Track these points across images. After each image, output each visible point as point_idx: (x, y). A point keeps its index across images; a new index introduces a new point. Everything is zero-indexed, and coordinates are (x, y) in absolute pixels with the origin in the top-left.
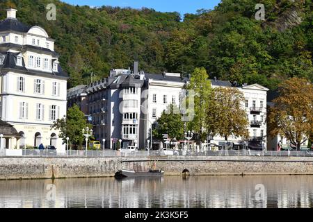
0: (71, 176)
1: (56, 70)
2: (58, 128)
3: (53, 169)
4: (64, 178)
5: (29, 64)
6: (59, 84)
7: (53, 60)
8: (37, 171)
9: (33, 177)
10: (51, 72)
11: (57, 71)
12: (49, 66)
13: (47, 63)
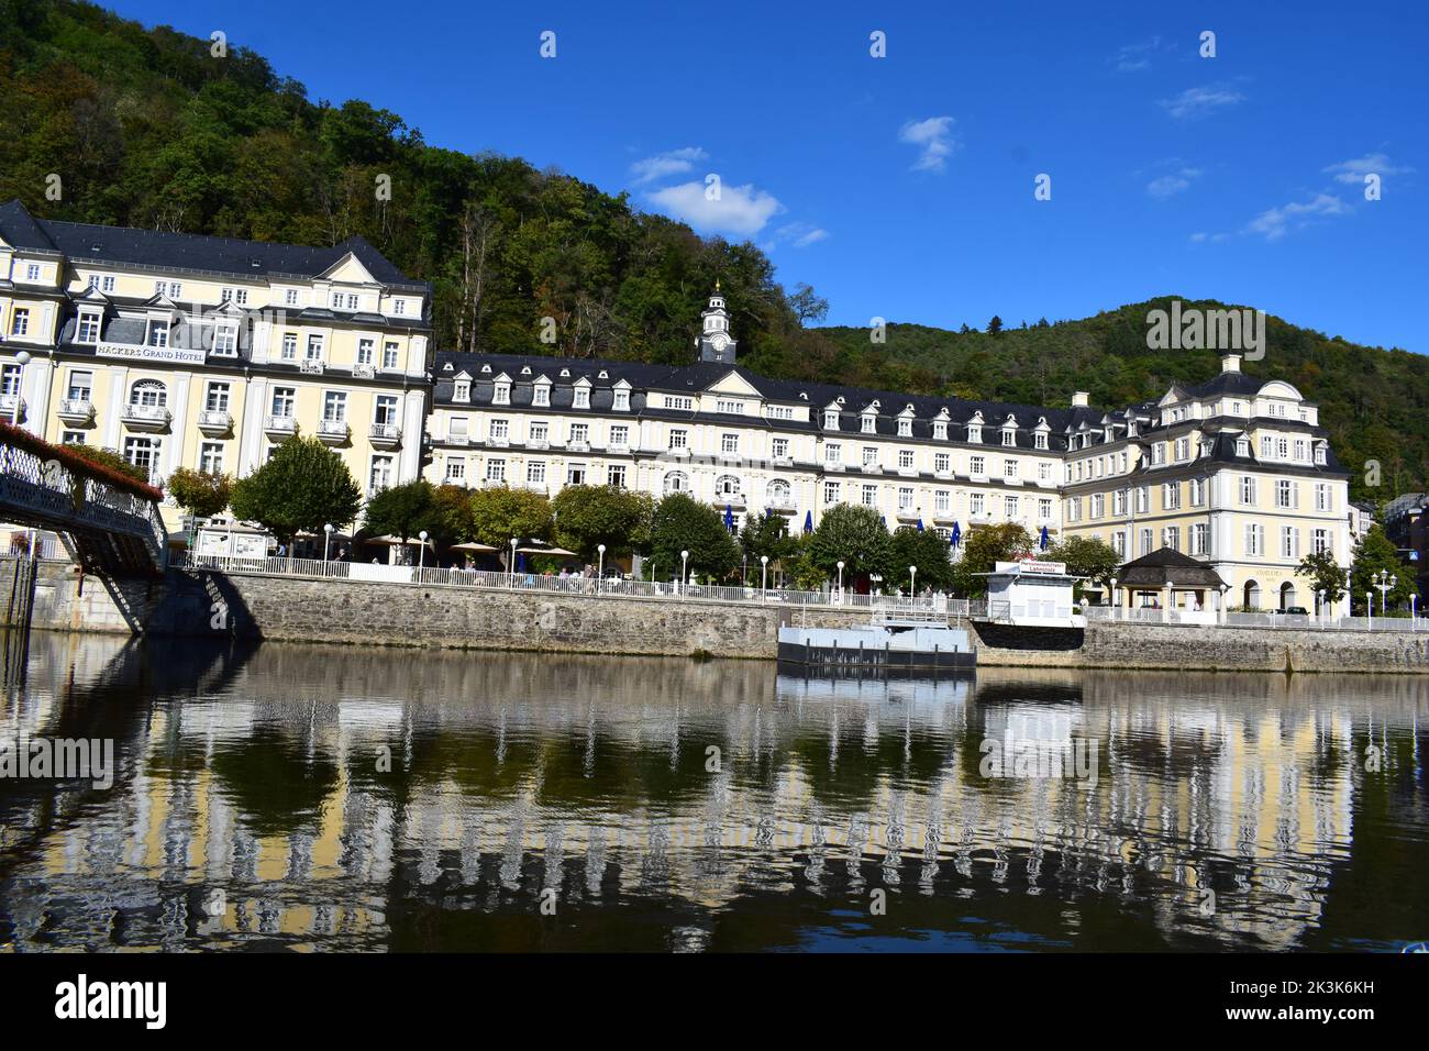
0: (1331, 669)
1: (1322, 460)
2: (1310, 572)
3: (1288, 654)
4: (1315, 672)
5: (1264, 452)
6: (1330, 488)
7: (1315, 444)
8: (1251, 655)
9: (1241, 667)
10: (1311, 465)
11: (1324, 463)
12: (1305, 454)
13: (1301, 449)
